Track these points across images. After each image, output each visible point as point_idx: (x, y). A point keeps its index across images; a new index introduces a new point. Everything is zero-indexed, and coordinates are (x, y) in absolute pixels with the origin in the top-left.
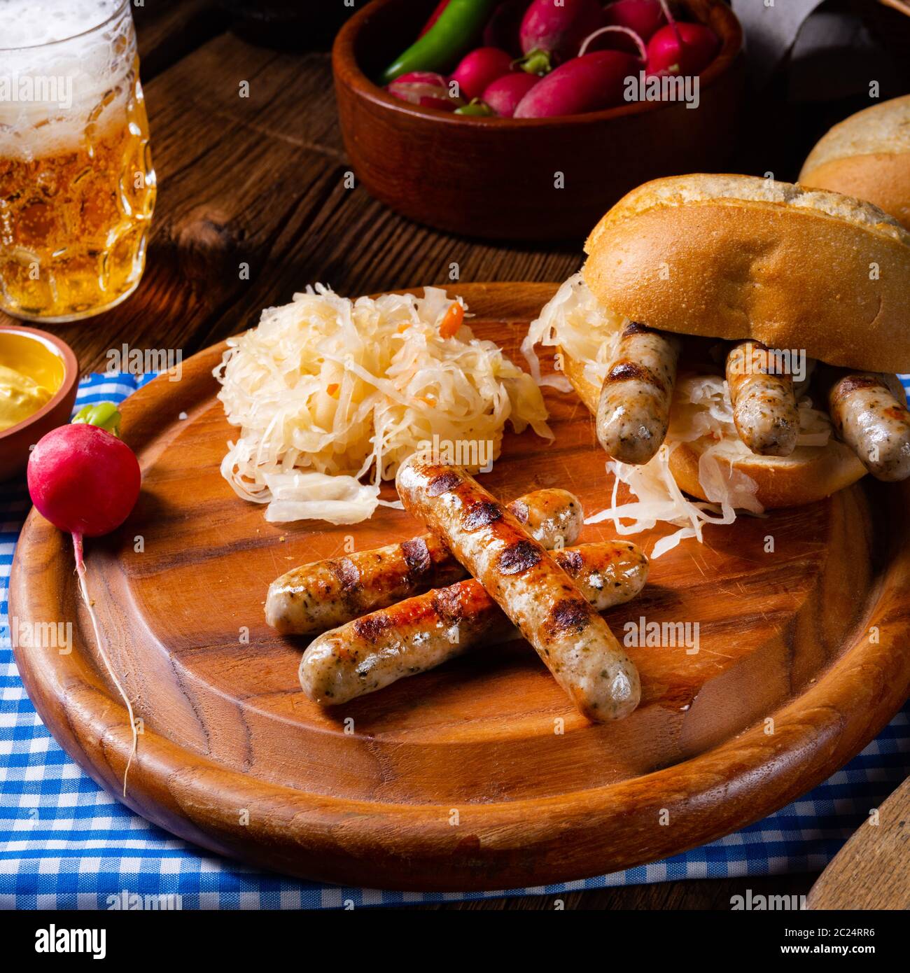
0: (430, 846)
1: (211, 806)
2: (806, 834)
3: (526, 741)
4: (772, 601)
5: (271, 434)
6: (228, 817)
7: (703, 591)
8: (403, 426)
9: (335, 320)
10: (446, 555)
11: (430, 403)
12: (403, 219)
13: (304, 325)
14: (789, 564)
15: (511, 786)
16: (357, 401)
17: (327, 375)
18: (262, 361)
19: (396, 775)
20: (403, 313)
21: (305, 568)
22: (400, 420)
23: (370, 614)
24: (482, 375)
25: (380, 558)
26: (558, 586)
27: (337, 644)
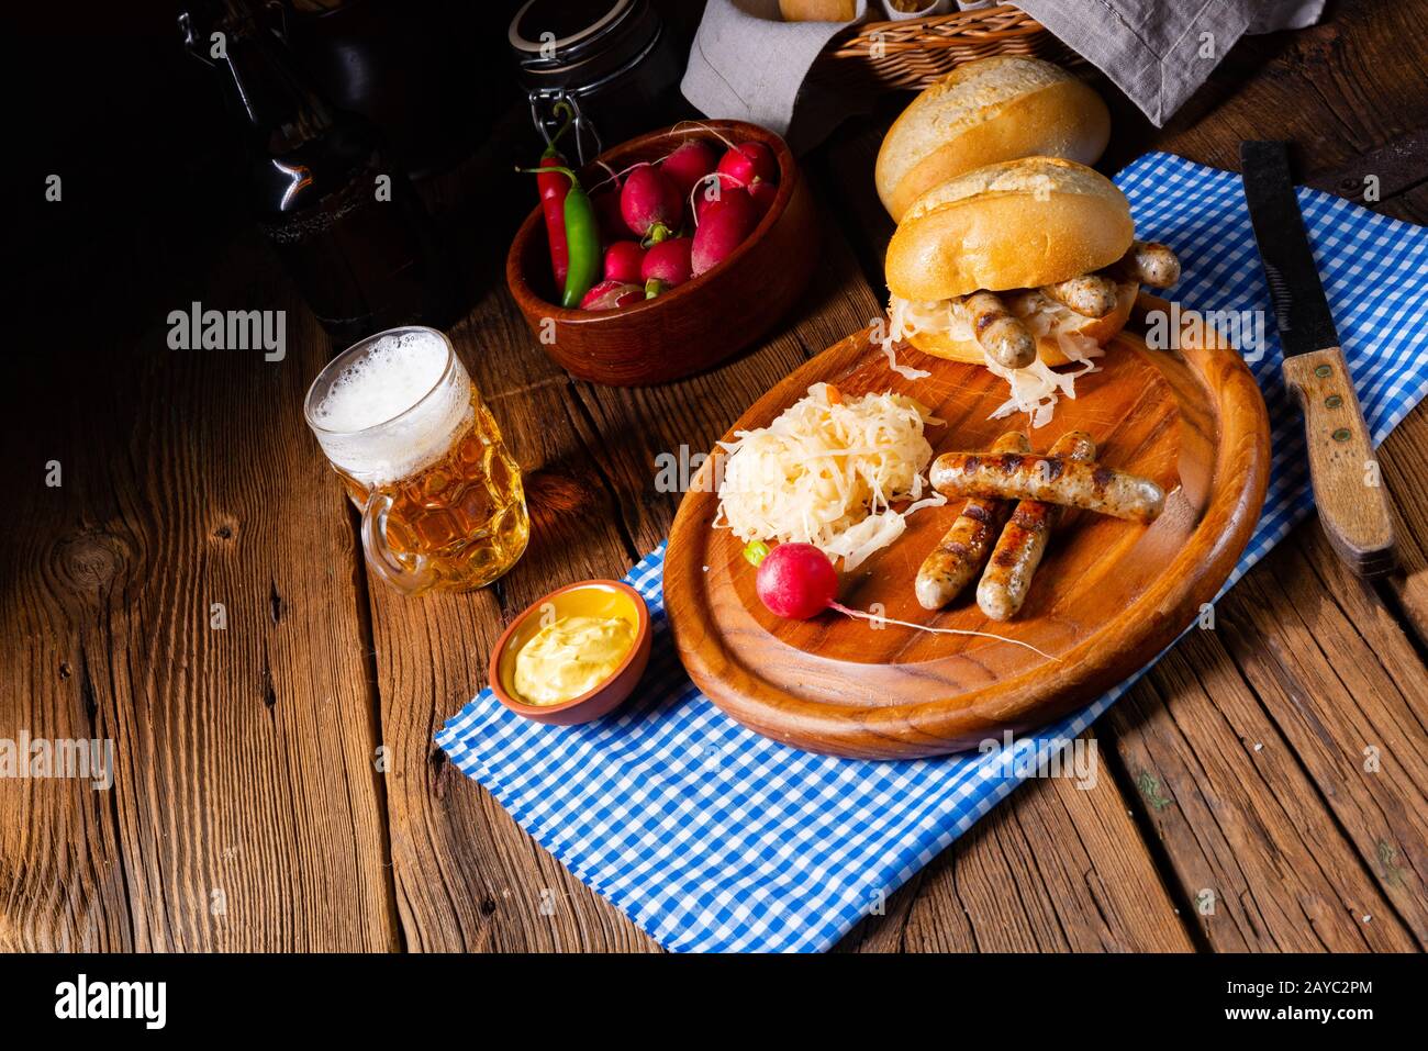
1: (1010, 705)
2: (1282, 506)
4: (1161, 410)
6: (1025, 702)
7: (1121, 431)
8: (883, 466)
10: (996, 502)
11: (888, 441)
14: (1148, 388)
15: (1139, 584)
16: (843, 470)
17: (815, 470)
19: (1079, 623)
20: (811, 412)
21: (927, 563)
22: (879, 464)
23: (993, 556)
24: (892, 411)
25: (963, 529)
26: (1084, 468)
27: (997, 579)
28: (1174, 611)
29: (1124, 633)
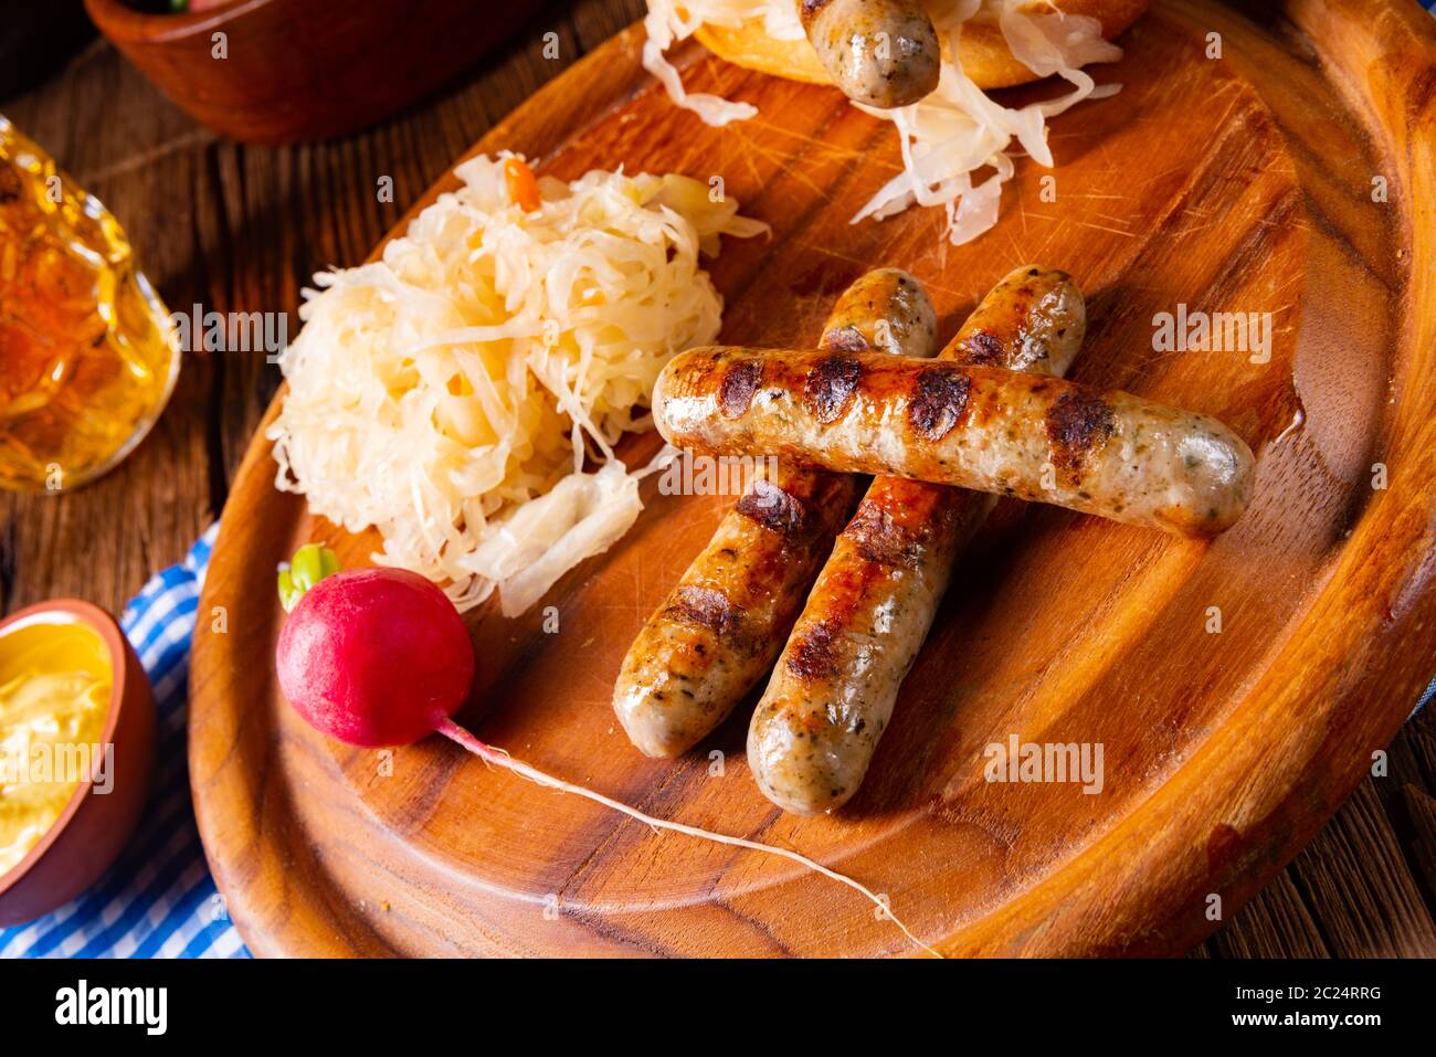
0: (1172, 890)
3: (1148, 636)
4: (1255, 197)
5: (425, 503)
7: (1155, 254)
8: (587, 358)
9: (380, 301)
10: (812, 477)
11: (597, 301)
12: (328, 144)
13: (347, 336)
14: (1224, 137)
15: (1183, 712)
16: (499, 374)
17: (434, 374)
18: (333, 424)
19: (1016, 825)
20: (459, 222)
21: (640, 645)
22: (576, 354)
23: (791, 639)
24: (626, 217)
25: (729, 552)
26: (1025, 395)
27: (791, 716)
28: (1269, 820)
29: (1126, 893)
